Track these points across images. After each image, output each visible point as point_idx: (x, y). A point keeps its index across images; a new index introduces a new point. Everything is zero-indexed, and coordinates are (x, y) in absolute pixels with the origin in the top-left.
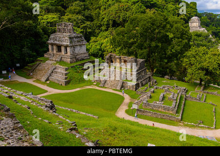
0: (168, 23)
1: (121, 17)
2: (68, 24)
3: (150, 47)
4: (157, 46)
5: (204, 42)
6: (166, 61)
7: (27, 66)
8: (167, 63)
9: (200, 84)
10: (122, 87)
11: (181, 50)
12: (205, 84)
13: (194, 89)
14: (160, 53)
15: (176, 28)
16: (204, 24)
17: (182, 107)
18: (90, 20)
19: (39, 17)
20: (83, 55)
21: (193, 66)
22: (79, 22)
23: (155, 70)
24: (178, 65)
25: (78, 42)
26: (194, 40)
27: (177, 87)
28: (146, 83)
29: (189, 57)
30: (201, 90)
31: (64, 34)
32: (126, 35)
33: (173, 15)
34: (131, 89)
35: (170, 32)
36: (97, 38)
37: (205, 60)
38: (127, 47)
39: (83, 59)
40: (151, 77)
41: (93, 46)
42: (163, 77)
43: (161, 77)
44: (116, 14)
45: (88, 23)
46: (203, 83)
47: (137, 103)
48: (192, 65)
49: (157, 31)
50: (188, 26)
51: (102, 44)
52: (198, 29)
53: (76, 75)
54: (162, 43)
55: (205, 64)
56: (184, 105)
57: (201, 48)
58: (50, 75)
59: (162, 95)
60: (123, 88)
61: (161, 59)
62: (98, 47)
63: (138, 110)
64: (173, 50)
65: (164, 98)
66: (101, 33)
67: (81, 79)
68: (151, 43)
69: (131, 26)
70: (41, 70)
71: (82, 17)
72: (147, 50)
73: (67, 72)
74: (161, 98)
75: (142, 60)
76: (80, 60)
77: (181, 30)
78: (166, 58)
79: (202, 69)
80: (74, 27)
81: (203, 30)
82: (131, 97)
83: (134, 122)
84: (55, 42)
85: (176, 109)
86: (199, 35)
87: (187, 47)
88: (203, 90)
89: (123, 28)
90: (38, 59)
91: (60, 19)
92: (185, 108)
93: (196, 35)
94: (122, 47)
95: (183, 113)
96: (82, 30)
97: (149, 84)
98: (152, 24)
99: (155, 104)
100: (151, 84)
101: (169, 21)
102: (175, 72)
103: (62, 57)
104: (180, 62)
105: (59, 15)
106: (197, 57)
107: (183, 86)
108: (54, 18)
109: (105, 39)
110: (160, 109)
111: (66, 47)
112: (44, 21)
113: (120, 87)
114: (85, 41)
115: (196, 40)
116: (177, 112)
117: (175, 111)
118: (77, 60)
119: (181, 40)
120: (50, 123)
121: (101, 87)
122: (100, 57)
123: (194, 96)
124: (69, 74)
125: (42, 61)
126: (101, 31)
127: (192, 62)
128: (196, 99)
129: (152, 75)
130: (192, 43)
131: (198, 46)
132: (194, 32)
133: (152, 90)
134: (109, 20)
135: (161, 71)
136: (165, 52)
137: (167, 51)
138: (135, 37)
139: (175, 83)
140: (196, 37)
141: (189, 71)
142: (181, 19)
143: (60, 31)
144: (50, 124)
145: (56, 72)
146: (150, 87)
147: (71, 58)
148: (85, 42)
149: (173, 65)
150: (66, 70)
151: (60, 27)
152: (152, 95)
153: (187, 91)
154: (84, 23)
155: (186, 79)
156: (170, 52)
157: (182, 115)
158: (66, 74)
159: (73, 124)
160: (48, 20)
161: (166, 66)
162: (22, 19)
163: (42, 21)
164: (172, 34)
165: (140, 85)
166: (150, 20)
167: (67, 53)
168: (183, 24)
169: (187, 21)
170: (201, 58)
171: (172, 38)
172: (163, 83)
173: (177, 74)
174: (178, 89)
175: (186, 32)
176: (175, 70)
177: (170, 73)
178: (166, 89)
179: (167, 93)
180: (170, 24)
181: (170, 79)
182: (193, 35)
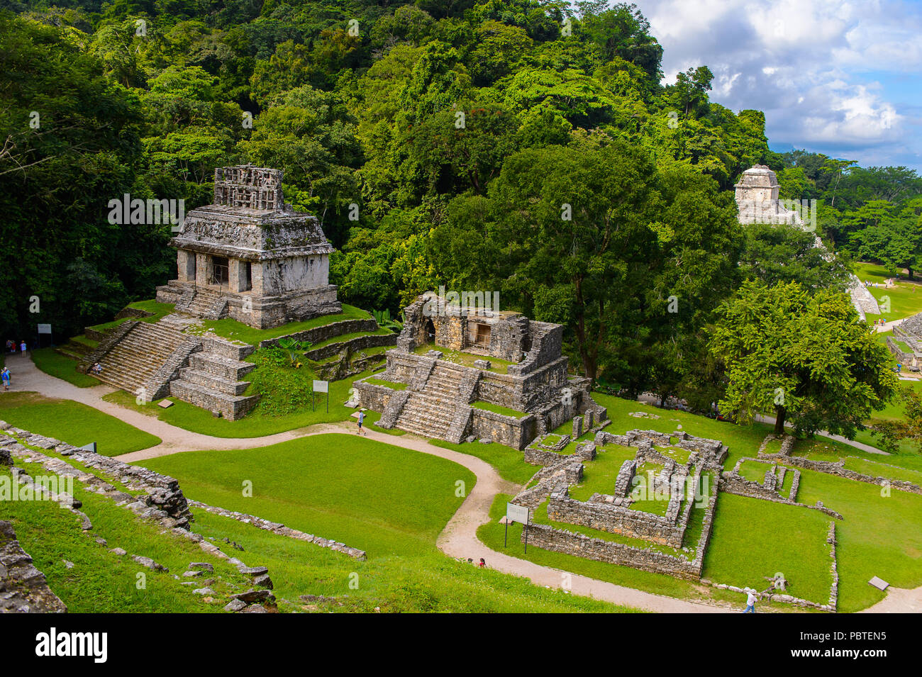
0: (653, 185)
1: (474, 155)
2: (262, 171)
3: (584, 274)
4: (611, 275)
5: (795, 266)
6: (645, 331)
7: (82, 332)
8: (648, 342)
9: (779, 430)
10: (469, 430)
11: (705, 292)
12: (797, 433)
13: (756, 449)
14: (620, 301)
15: (686, 207)
16: (791, 195)
17: (707, 519)
18: (350, 159)
19: (144, 140)
20: (314, 299)
21: (752, 357)
22: (306, 166)
23: (601, 367)
24: (693, 349)
25: (298, 243)
26: (756, 254)
27: (686, 437)
28: (566, 420)
29: (735, 321)
30: (782, 453)
31: (244, 211)
32: (489, 226)
33: (676, 157)
34: (505, 441)
35: (661, 219)
36: (377, 234)
37: (798, 335)
38: (492, 271)
39: (315, 316)
40: (586, 397)
41: (359, 262)
42: (636, 399)
43: (624, 396)
44: (452, 144)
45: (343, 171)
46: (788, 425)
47: (527, 502)
48: (745, 353)
49: (612, 214)
50: (732, 199)
51: (394, 255)
53: (285, 380)
54: (629, 261)
55: (796, 348)
56: (716, 509)
57: (783, 290)
58: (177, 375)
59: (626, 470)
60: (470, 438)
61: (627, 325)
62: (378, 269)
63: (528, 528)
66: (392, 213)
67: (303, 392)
68: (587, 258)
69: (512, 191)
70: (141, 353)
71: (320, 148)
72: (573, 286)
73: (244, 364)
74: (624, 483)
75: (551, 327)
76: (303, 319)
77: (706, 213)
78: (646, 323)
79: (786, 369)
80: (284, 186)
82: (505, 476)
83: (509, 577)
84: (206, 242)
85: (682, 527)
86: (771, 237)
87: (727, 281)
88: (789, 453)
89: (480, 197)
90: (132, 306)
91: (228, 150)
92: (718, 523)
93: (764, 237)
94: (474, 273)
95: (708, 543)
96: (317, 199)
97: (575, 422)
98: (591, 186)
99: (599, 506)
100: (586, 421)
101: (656, 180)
102: (679, 377)
103: (227, 304)
104: (700, 339)
105: (226, 137)
106: (766, 321)
107: (709, 435)
108: (205, 146)
109: (406, 237)
110: (618, 528)
111: (248, 263)
112: (164, 155)
113: (459, 434)
114: (325, 241)
115: (764, 256)
116: (687, 540)
117: (677, 536)
118: (291, 318)
119: (703, 252)
120: (160, 569)
121: (383, 429)
122: (383, 309)
123: (755, 476)
124: (255, 374)
125: (144, 315)
126: (394, 204)
127: (747, 341)
128: (761, 489)
129: (590, 389)
130: (749, 266)
131: (771, 278)
132: (753, 227)
133: (589, 447)
134: (427, 163)
135: (626, 372)
136: (642, 297)
137: (648, 293)
138: (527, 232)
139: (681, 421)
140: (760, 244)
141: (735, 374)
142: (706, 172)
143: (226, 197)
144: (163, 576)
145: (202, 364)
146: (581, 435)
147: (264, 309)
148: (325, 246)
149: (672, 350)
150: (244, 354)
151: (227, 183)
152: (589, 467)
153: (727, 455)
154: (326, 172)
155: (724, 407)
157: (706, 552)
158: (241, 374)
159: (258, 579)
160: (182, 155)
161: (646, 352)
162: (74, 143)
163: (157, 156)
164: (668, 228)
165: (542, 426)
166: (584, 171)
167: (249, 289)
168: (710, 192)
169: (727, 182)
170: (781, 327)
171: (668, 246)
172: (635, 422)
173: (689, 385)
174: (693, 449)
175: (723, 221)
176: (682, 371)
177: (662, 380)
178: (643, 443)
179: (648, 459)
180: (664, 191)
181: (662, 406)
182: (749, 235)
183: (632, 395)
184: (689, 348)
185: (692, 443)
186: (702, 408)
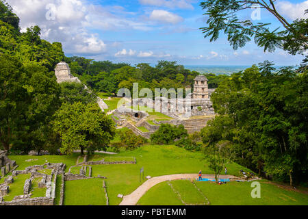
0: (22, 70)
4: (9, 107)
5: (79, 96)
6: (27, 128)
8: (29, 131)
9: (82, 154)
11: (49, 109)
12: (89, 153)
13: (75, 162)
14: (15, 117)
15: (37, 78)
16: (75, 72)
17: (61, 192)
21: (69, 130)
23: (11, 145)
24: (47, 131)
26: (65, 93)
27: (49, 164)
29: (61, 118)
30: (84, 161)
33: (31, 60)
35: (27, 84)
37: (83, 120)
40: (6, 158)
42: (27, 154)
43: (22, 154)
46: (85, 151)
48: (67, 129)
49: (6, 83)
50: (54, 74)
52: (69, 78)
54: (16, 101)
55: (83, 124)
56: (64, 188)
57: (76, 105)
59: (28, 183)
61: (19, 126)
64: (36, 111)
65: (31, 186)
74: (27, 189)
77: (45, 80)
78: (27, 124)
79: (81, 132)
81: (75, 80)
85: (53, 198)
86: (70, 87)
87: (56, 104)
92: (66, 193)
93: (67, 87)
97: (3, 170)
99: (18, 200)
100: (7, 168)
101: (23, 69)
102: (43, 142)
104: (49, 127)
106: (72, 117)
107: (58, 161)
115: (68, 94)
116: (55, 203)
117: (51, 202)
119: (46, 95)
123: (76, 172)
127: (66, 124)
128: (79, 176)
129: (7, 155)
130: (64, 98)
131: (72, 101)
132: (63, 83)
133: (10, 178)
135: (21, 144)
136: (24, 114)
137: (26, 113)
139: (47, 159)
140: (66, 89)
141: (64, 137)
142: (43, 65)
146: (6, 174)
149: (39, 133)
152: (11, 186)
153: (65, 167)
155: (62, 150)
156: (32, 114)
161: (29, 136)
164: (31, 87)
168: (45, 72)
169: (51, 68)
170: (77, 118)
171: (32, 93)
172: (28, 164)
173: (48, 145)
174: (52, 168)
175: (52, 83)
176: (44, 140)
177: (37, 145)
178: (32, 171)
179: (36, 177)
180: (27, 73)
181: (39, 155)
182: (62, 87)
183: (26, 152)
184: (46, 131)
185: (52, 166)
186: (54, 152)
